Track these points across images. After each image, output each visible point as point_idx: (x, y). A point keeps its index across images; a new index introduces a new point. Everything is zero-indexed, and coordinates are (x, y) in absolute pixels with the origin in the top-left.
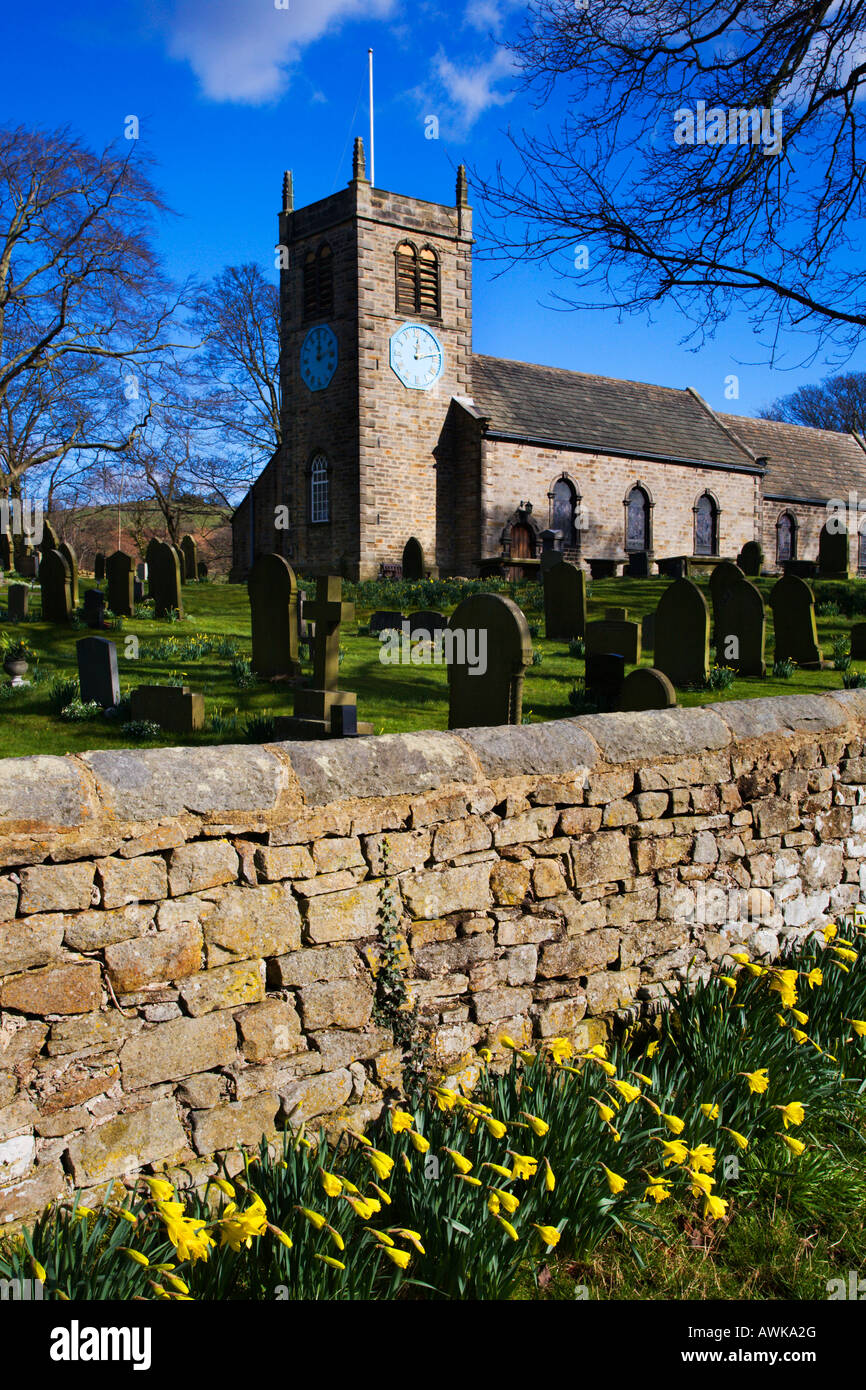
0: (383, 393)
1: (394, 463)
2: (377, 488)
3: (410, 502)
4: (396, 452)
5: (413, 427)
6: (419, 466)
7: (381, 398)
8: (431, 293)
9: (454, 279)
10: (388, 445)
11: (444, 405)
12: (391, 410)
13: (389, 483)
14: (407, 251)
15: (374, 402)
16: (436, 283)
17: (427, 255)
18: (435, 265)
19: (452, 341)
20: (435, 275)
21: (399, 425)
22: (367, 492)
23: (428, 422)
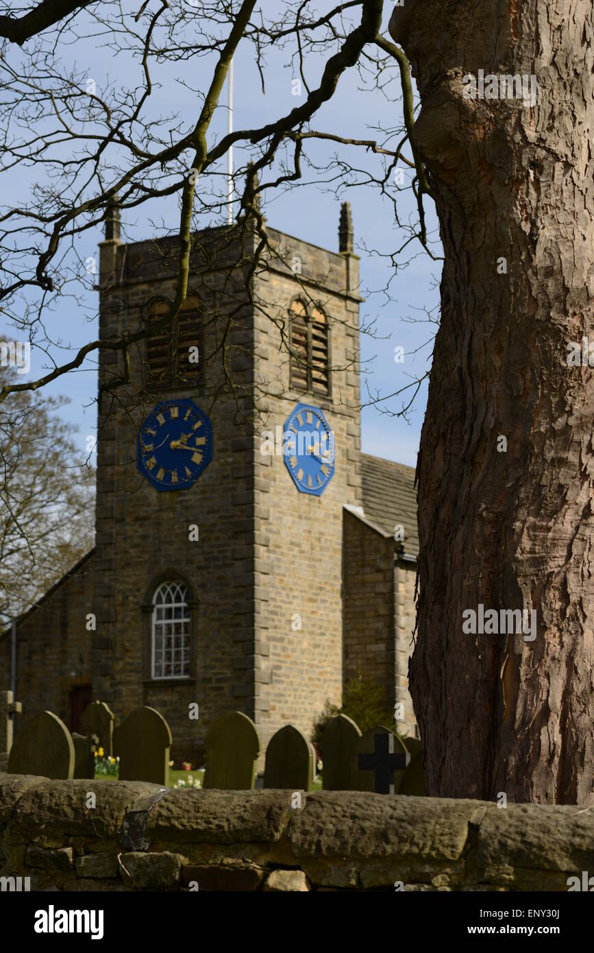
0: (276, 499)
1: (288, 596)
2: (271, 632)
3: (303, 652)
4: (289, 580)
5: (306, 547)
6: (311, 600)
7: (275, 506)
8: (322, 365)
9: (342, 348)
10: (282, 571)
11: (335, 517)
12: (284, 521)
13: (283, 624)
14: (298, 309)
15: (268, 511)
16: (325, 352)
17: (316, 315)
18: (325, 328)
19: (342, 430)
20: (325, 342)
21: (292, 543)
22: (261, 636)
23: (319, 540)
